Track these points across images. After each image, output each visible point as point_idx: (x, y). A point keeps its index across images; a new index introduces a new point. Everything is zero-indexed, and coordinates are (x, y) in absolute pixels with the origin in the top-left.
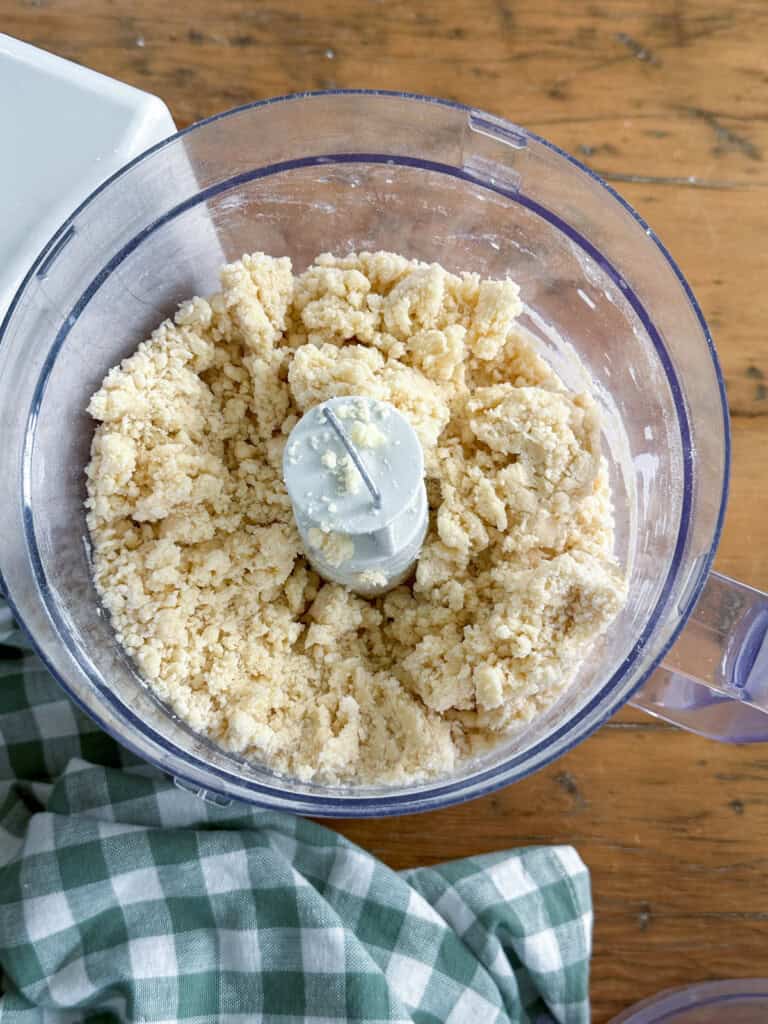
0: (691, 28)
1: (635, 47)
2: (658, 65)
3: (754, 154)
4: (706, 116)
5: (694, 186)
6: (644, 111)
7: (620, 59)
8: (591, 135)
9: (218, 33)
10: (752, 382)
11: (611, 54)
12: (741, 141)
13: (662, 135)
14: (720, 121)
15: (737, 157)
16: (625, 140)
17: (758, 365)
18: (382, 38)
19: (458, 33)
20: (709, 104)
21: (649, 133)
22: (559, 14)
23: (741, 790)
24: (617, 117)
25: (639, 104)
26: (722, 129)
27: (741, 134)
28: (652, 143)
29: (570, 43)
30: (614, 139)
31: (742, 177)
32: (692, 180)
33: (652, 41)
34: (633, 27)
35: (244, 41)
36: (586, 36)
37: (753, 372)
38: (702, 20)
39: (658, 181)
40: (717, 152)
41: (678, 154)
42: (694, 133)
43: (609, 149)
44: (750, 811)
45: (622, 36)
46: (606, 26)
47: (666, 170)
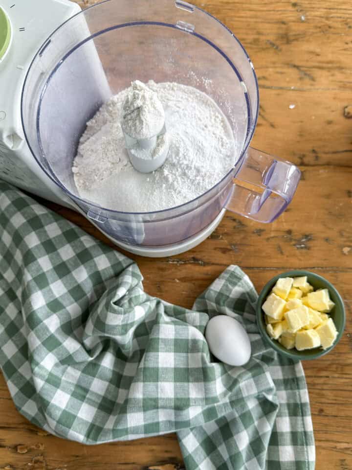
0: (292, 38)
1: (273, 44)
2: (281, 50)
3: (313, 79)
4: (297, 67)
5: (293, 90)
6: (277, 65)
7: (267, 48)
10: (314, 155)
11: (264, 47)
12: (309, 75)
13: (282, 73)
14: (302, 69)
15: (307, 80)
16: (270, 75)
17: (316, 149)
20: (297, 63)
21: (277, 73)
22: (247, 34)
24: (267, 67)
25: (274, 63)
26: (303, 71)
27: (308, 73)
28: (279, 76)
29: (251, 43)
30: (266, 74)
31: (309, 87)
32: (292, 88)
33: (278, 43)
34: (272, 38)
36: (256, 41)
37: (314, 151)
38: (295, 35)
39: (281, 88)
40: (301, 79)
41: (288, 79)
42: (293, 73)
45: (268, 41)
46: (262, 38)
47: (283, 85)
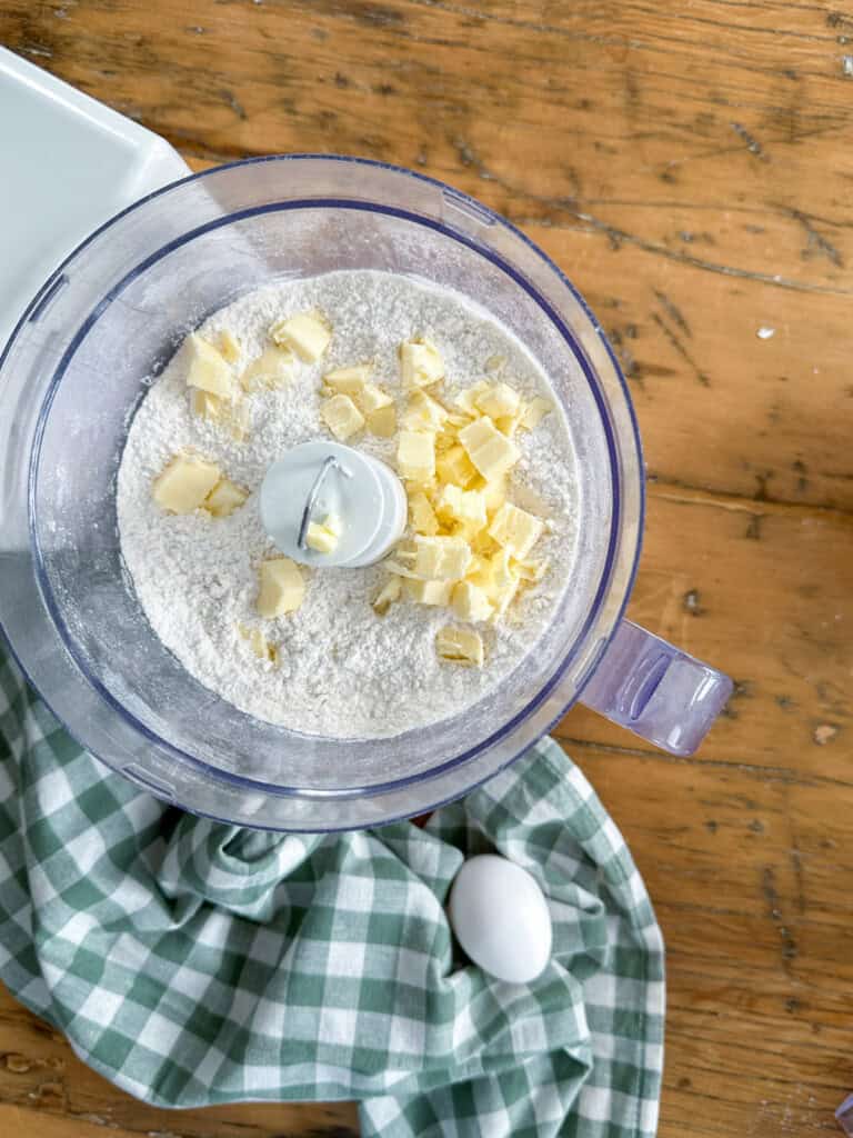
0: (805, 126)
1: (748, 138)
2: (767, 160)
3: (838, 261)
4: (800, 217)
5: (778, 285)
6: (744, 205)
7: (732, 149)
8: (692, 223)
9: (363, 80)
10: (798, 475)
11: (725, 143)
12: (829, 247)
13: (757, 231)
14: (815, 224)
15: (822, 261)
16: (723, 231)
17: (804, 460)
18: (513, 103)
19: (585, 105)
20: (805, 206)
21: (746, 227)
22: (682, 96)
23: (718, 815)
24: (721, 207)
25: (741, 197)
26: (814, 232)
27: (829, 239)
28: (749, 237)
29: (688, 127)
30: (714, 229)
31: (823, 282)
32: (777, 279)
33: (764, 134)
34: (748, 117)
35: (386, 90)
36: (704, 121)
37: (799, 466)
38: (817, 117)
39: (747, 276)
40: (806, 254)
41: (769, 251)
42: (788, 233)
43: (708, 239)
44: (723, 832)
45: (738, 126)
46: (724, 114)
47: (754, 266)
